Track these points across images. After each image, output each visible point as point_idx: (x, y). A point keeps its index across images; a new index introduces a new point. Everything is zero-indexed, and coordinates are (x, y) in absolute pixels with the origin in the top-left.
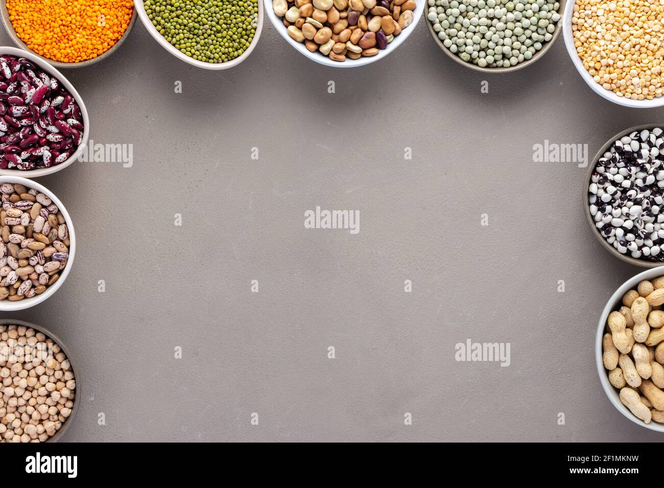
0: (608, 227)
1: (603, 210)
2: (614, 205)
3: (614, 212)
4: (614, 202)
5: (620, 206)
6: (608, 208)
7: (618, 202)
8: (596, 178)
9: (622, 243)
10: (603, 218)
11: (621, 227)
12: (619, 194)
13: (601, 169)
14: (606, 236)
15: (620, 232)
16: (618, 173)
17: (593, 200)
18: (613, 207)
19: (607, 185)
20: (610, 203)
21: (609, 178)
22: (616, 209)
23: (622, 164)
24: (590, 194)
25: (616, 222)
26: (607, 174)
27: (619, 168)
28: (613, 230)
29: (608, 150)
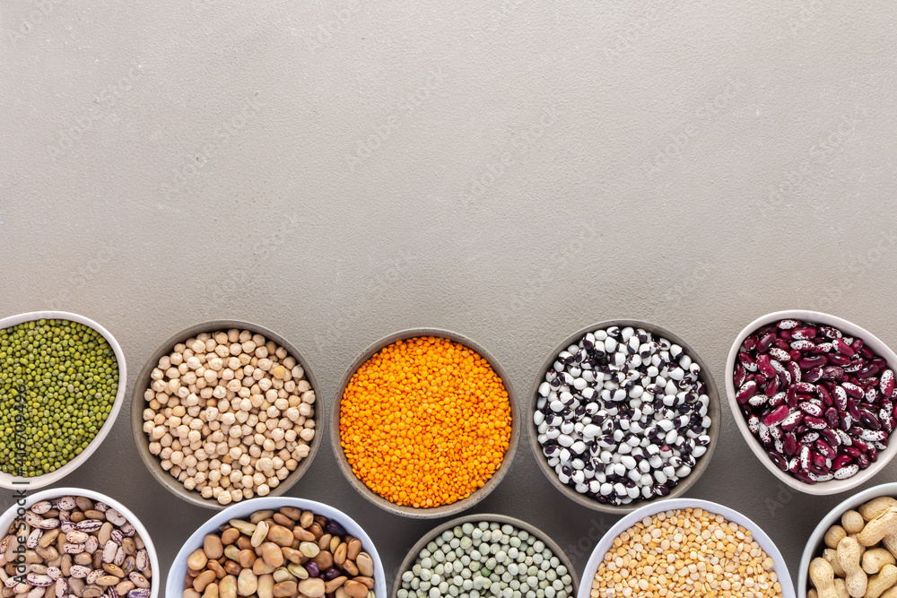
0: (552, 444)
1: (548, 420)
2: (566, 417)
3: (564, 427)
4: (567, 414)
5: (574, 420)
6: (557, 420)
7: (572, 414)
8: (551, 376)
9: (566, 469)
10: (547, 432)
11: (569, 448)
12: (576, 403)
13: (559, 366)
14: (547, 455)
15: (565, 455)
16: (581, 376)
17: (541, 404)
18: (564, 419)
19: (562, 389)
20: (560, 414)
21: (567, 381)
22: (566, 423)
23: (587, 366)
24: (539, 396)
25: (564, 440)
26: (566, 374)
27: (583, 370)
28: (557, 450)
29: (576, 343)
